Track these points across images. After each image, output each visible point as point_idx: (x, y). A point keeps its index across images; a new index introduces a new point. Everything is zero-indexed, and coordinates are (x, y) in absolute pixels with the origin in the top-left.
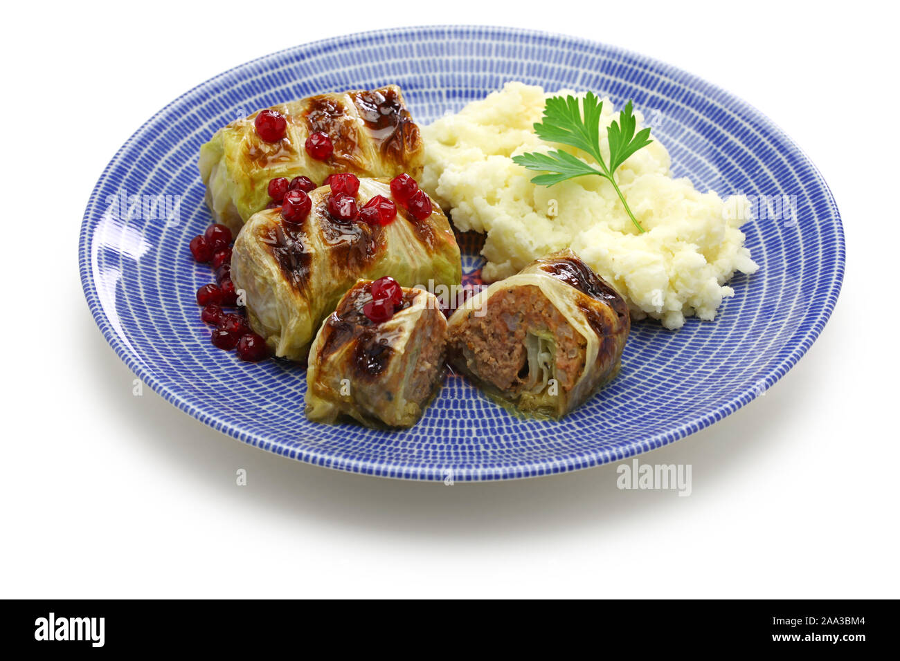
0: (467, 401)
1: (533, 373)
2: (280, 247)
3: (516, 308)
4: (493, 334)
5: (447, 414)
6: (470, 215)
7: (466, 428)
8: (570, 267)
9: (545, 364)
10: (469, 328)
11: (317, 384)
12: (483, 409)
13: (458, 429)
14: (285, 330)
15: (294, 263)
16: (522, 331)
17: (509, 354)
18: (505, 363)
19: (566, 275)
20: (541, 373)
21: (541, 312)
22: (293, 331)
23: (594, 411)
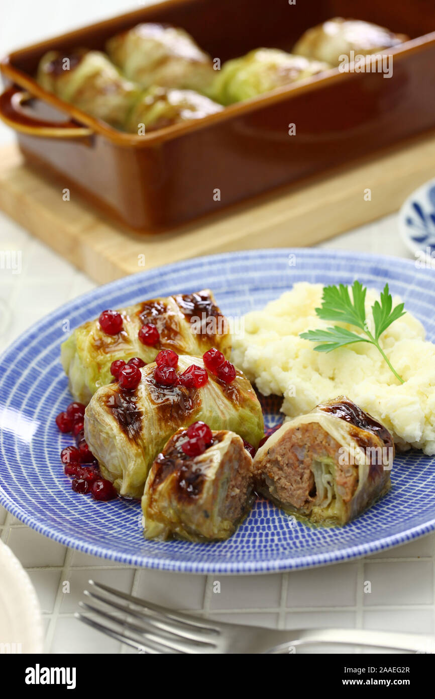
0: (271, 518)
1: (320, 492)
2: (117, 408)
3: (302, 441)
4: (287, 464)
5: (255, 529)
6: (270, 382)
7: (270, 538)
8: (343, 408)
9: (329, 483)
10: (269, 461)
11: (150, 509)
12: (283, 524)
13: (264, 538)
14: (125, 473)
15: (129, 420)
16: (308, 459)
17: (301, 479)
18: (298, 486)
19: (340, 413)
20: (326, 491)
21: (321, 442)
22: (131, 473)
23: (370, 518)
